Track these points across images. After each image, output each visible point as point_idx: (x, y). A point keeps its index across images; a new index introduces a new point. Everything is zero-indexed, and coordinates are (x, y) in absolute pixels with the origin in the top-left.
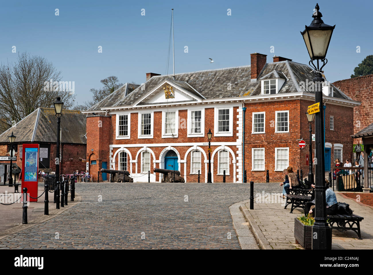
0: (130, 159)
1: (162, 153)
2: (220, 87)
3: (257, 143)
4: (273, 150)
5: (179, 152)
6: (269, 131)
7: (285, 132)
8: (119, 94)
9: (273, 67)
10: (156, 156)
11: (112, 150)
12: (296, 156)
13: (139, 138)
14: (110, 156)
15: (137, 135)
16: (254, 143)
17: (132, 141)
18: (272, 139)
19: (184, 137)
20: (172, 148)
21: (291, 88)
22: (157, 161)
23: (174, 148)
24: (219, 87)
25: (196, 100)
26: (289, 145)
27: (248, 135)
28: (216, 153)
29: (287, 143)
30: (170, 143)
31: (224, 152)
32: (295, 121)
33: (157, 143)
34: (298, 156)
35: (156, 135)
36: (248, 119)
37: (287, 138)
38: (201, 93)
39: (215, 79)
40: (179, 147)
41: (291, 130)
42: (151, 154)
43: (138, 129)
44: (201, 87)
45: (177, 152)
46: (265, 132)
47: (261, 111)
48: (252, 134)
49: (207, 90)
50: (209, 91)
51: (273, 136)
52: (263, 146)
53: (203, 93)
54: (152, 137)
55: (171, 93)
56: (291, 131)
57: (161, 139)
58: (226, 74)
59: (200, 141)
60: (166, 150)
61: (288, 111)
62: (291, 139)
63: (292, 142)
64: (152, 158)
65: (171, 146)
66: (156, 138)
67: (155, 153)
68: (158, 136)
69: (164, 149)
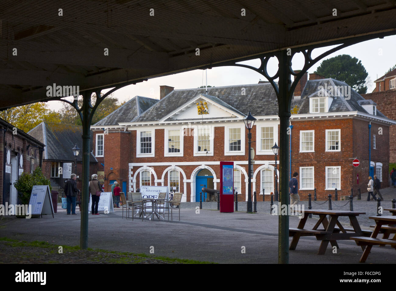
1: (195, 172)
2: (260, 104)
3: (305, 162)
4: (324, 169)
5: (214, 171)
6: (318, 150)
7: (335, 151)
8: (130, 108)
9: (316, 84)
10: (186, 175)
11: (132, 169)
12: (349, 175)
13: (165, 156)
14: (130, 175)
15: (163, 153)
16: (302, 162)
17: (157, 159)
18: (321, 158)
19: (221, 155)
20: (207, 167)
21: (341, 107)
22: (189, 181)
23: (209, 167)
24: (258, 104)
25: (236, 117)
26: (341, 163)
27: (296, 154)
28: (259, 172)
29: (338, 161)
30: (203, 161)
31: (267, 171)
32: (347, 140)
33: (188, 161)
34: (350, 175)
35: (187, 153)
36: (296, 137)
37: (339, 157)
38: (239, 110)
39: (252, 95)
41: (343, 148)
42: (181, 173)
43: (164, 146)
44: (237, 103)
45: (212, 171)
46: (315, 150)
47: (309, 130)
48: (300, 152)
49: (244, 106)
50: (247, 107)
51: (324, 155)
52: (312, 165)
53: (241, 110)
54: (182, 155)
55: (206, 109)
56: (343, 150)
57: (192, 157)
58: (263, 90)
59: (239, 159)
60: (199, 169)
61: (339, 130)
62: (343, 158)
63: (344, 161)
64: (182, 178)
65: (206, 165)
66: (187, 156)
67: (185, 172)
68: (189, 154)
69: (197, 168)
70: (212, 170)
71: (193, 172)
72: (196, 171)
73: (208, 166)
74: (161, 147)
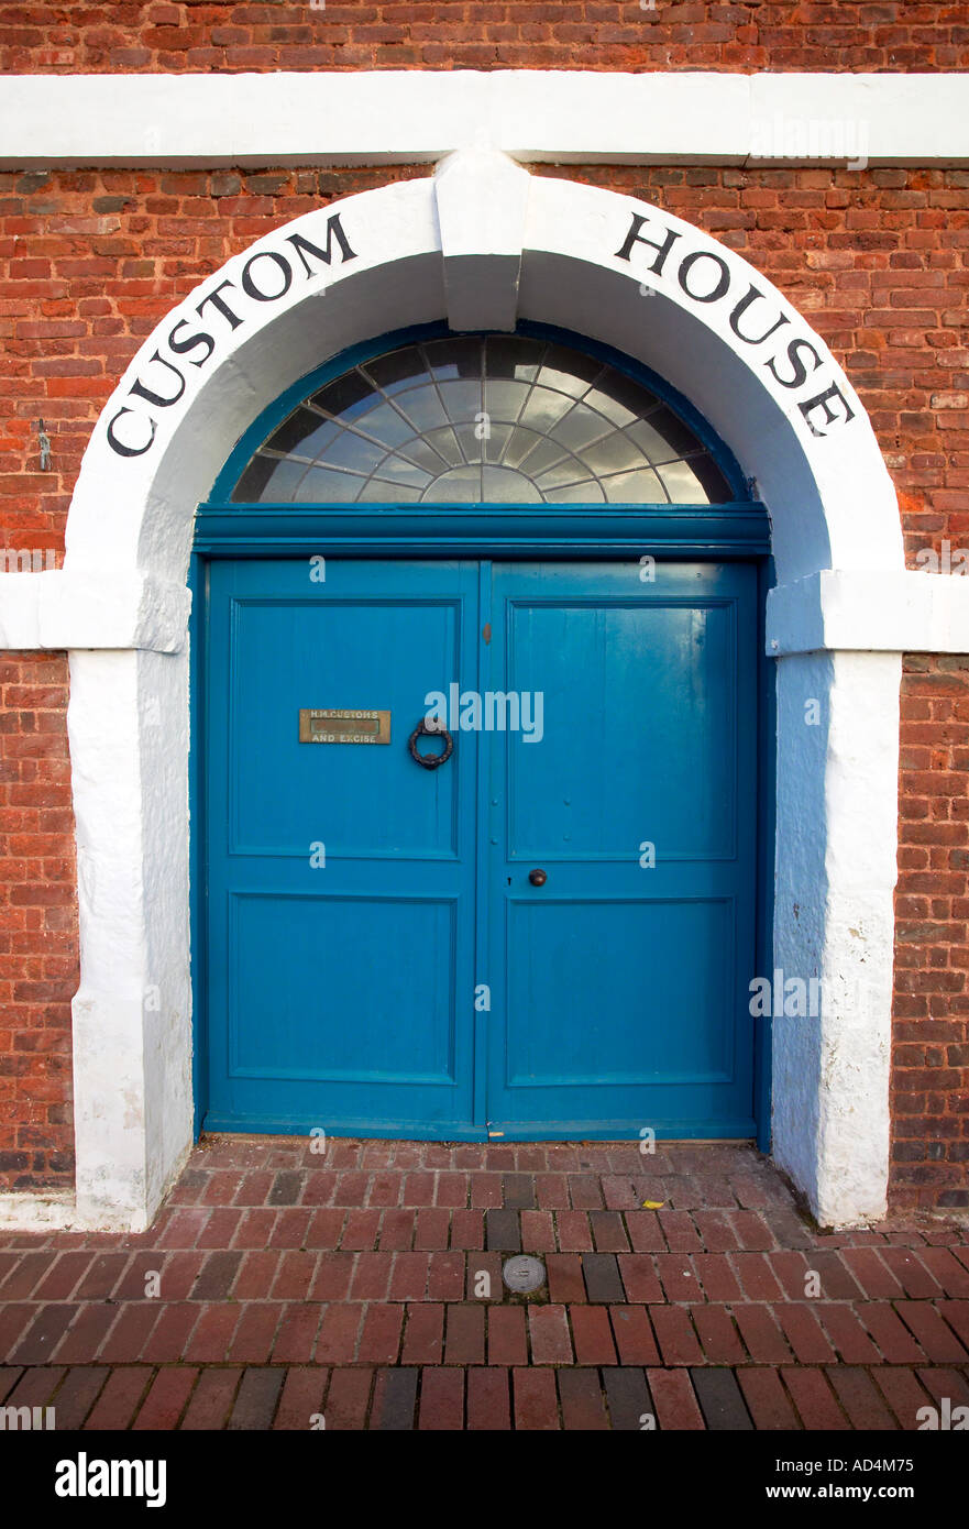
65: (545, 167)
69: (277, 240)
70: (774, 300)
71: (141, 368)
72: (229, 341)
73: (636, 207)
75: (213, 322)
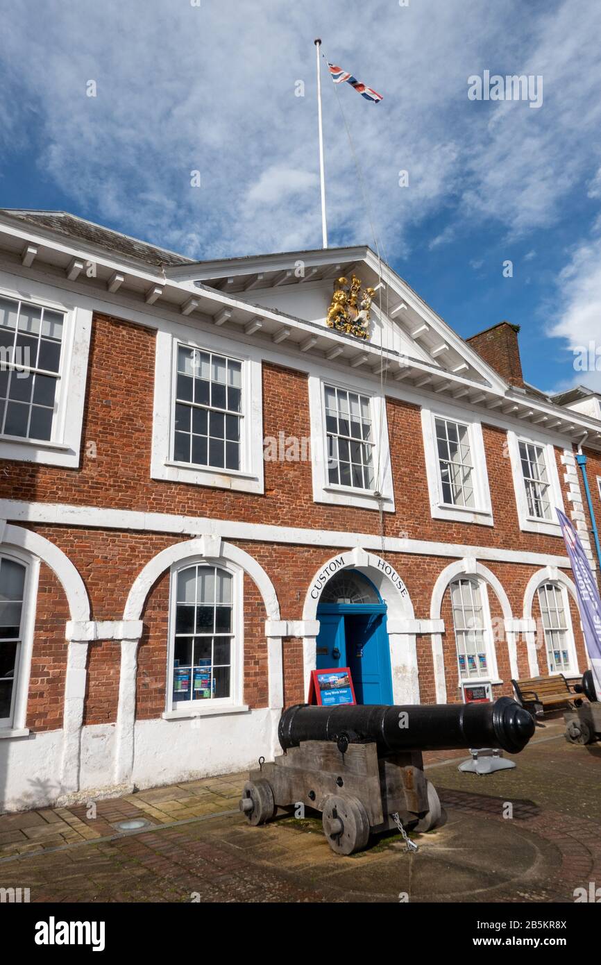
0: (67, 616)
1: (323, 583)
10: (279, 595)
15: (143, 457)
17: (97, 486)
19: (418, 515)
20: (375, 560)
22: (291, 629)
30: (355, 530)
33: (284, 524)
35: (280, 481)
40: (404, 560)
42: (247, 581)
45: (396, 580)
55: (362, 314)
60: (342, 567)
64: (255, 610)
65: (366, 550)
66: (282, 497)
67: (274, 579)
68: (291, 490)
69: (333, 560)
70: (396, 575)
72: (328, 578)
73: (379, 558)
74: (129, 418)
75: (325, 575)
